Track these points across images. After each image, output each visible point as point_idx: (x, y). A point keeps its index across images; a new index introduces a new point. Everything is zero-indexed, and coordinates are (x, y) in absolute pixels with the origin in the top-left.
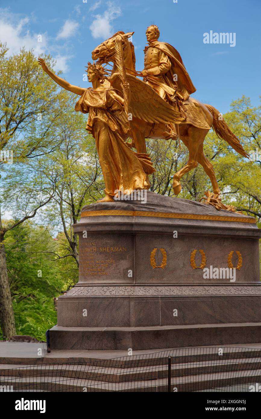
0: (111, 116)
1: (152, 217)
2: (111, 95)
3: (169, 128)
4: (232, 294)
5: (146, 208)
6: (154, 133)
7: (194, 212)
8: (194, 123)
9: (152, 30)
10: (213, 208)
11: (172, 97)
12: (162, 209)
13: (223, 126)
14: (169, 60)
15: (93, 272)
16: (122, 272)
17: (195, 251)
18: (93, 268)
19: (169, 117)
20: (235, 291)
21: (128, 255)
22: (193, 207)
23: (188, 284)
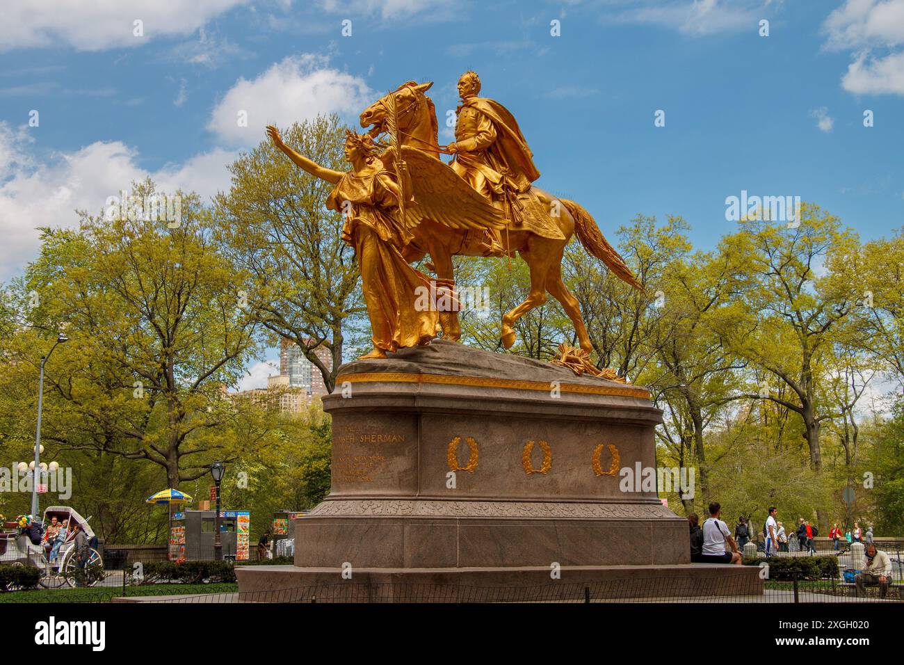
0: (382, 217)
1: (452, 385)
2: (382, 183)
3: (490, 236)
4: (594, 516)
5: (442, 369)
6: (467, 246)
7: (532, 378)
8: (535, 230)
9: (467, 80)
10: (568, 371)
11: (497, 186)
12: (471, 371)
13: (595, 237)
14: (493, 127)
15: (349, 477)
16: (396, 475)
17: (531, 444)
18: (348, 470)
19: (485, 219)
20: (601, 511)
21: (408, 448)
22: (531, 370)
23: (515, 498)
